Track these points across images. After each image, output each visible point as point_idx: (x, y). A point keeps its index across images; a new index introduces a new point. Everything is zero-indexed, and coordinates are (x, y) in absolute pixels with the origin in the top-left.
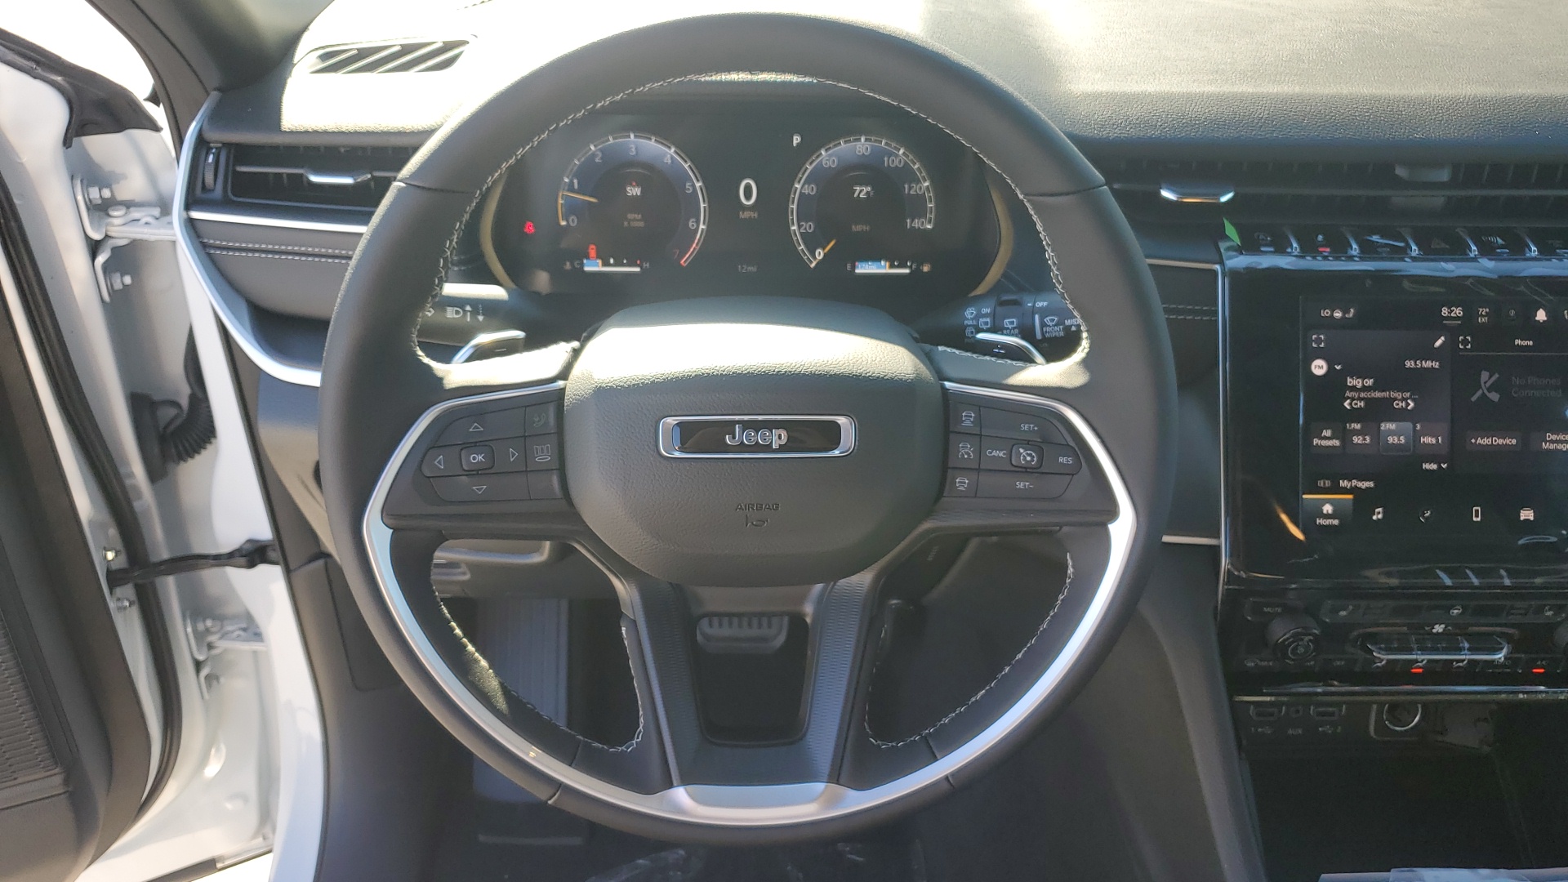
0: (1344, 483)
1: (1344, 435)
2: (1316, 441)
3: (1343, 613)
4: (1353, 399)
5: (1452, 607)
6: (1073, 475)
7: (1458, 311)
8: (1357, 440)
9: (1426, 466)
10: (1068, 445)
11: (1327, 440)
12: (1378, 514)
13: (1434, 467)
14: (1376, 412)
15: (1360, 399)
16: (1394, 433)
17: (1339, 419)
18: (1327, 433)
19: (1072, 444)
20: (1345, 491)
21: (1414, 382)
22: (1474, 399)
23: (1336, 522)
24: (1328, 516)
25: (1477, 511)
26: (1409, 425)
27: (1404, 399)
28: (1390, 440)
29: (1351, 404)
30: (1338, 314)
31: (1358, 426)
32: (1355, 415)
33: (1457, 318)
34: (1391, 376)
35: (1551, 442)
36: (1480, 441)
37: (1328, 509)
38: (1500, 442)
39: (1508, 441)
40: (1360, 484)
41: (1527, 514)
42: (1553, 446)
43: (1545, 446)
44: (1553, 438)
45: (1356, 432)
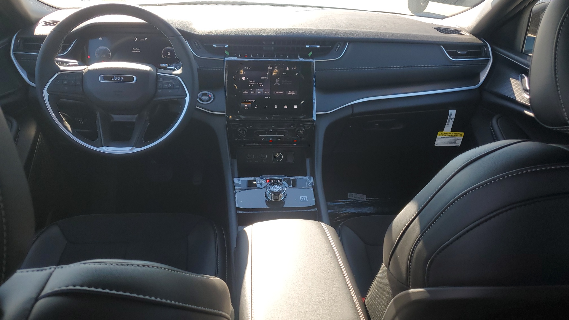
0: (249, 101)
1: (249, 92)
2: (244, 93)
3: (251, 127)
4: (251, 84)
5: (273, 125)
6: (179, 89)
9: (266, 97)
11: (246, 92)
12: (256, 107)
13: (267, 98)
14: (255, 87)
15: (252, 84)
16: (259, 91)
17: (248, 89)
18: (246, 91)
20: (250, 102)
21: (263, 81)
22: (275, 85)
23: (248, 108)
24: (246, 107)
25: (276, 106)
26: (262, 89)
27: (261, 85)
29: (250, 85)
30: (247, 68)
32: (251, 88)
33: (271, 69)
34: (258, 80)
35: (290, 93)
36: (276, 93)
37: (246, 105)
38: (280, 93)
39: (282, 93)
40: (252, 101)
41: (286, 107)
42: (290, 94)
43: (289, 94)
44: (291, 92)
45: (252, 91)
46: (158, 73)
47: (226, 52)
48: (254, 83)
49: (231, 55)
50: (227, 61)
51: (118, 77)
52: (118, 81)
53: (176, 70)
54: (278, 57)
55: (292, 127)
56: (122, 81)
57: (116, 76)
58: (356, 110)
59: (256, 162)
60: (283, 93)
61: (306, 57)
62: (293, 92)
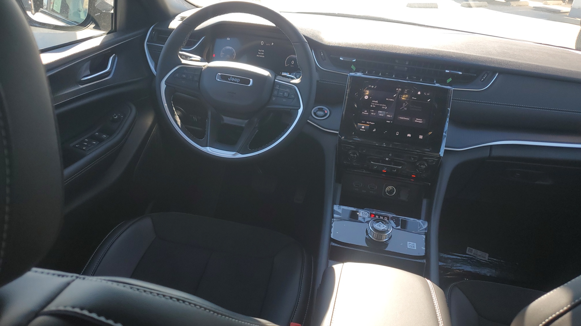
0: (368, 122)
1: (369, 112)
2: (363, 113)
3: (364, 151)
4: (373, 105)
5: (389, 153)
6: (293, 99)
7: (400, 89)
8: (372, 113)
9: (387, 121)
11: (365, 113)
12: (374, 130)
13: (389, 122)
14: (378, 108)
15: (375, 105)
16: (381, 113)
17: (369, 109)
18: (366, 111)
20: (368, 124)
21: (388, 104)
22: (401, 109)
23: (364, 130)
24: (363, 129)
25: (398, 133)
26: (385, 112)
27: (384, 106)
28: (380, 115)
29: (372, 106)
30: (372, 86)
31: (373, 111)
32: (373, 108)
33: (400, 91)
34: (382, 101)
35: (417, 120)
36: (401, 118)
37: (363, 127)
38: (405, 119)
39: (407, 119)
40: (371, 123)
41: (409, 135)
42: (418, 121)
43: (415, 121)
44: (418, 119)
45: (373, 112)
46: (276, 80)
47: (353, 67)
48: (378, 103)
49: (357, 71)
50: (352, 76)
51: (235, 78)
52: (234, 81)
53: (295, 79)
54: (410, 79)
55: (413, 159)
56: (238, 83)
57: (233, 77)
58: (495, 153)
59: (363, 191)
60: (409, 119)
61: (444, 82)
62: (421, 120)
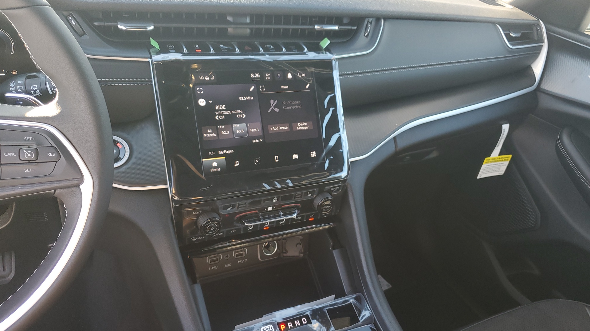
0: (220, 152)
1: (218, 131)
2: (205, 135)
3: (229, 209)
4: (219, 115)
5: (273, 198)
6: (56, 161)
7: (258, 75)
8: (223, 133)
9: (254, 141)
10: (52, 146)
11: (210, 134)
12: (237, 164)
13: (258, 141)
14: (230, 120)
15: (222, 115)
16: (239, 128)
17: (214, 124)
18: (210, 131)
19: (54, 145)
20: (221, 155)
21: (244, 106)
22: (269, 112)
23: (219, 169)
24: (215, 167)
25: (277, 157)
26: (245, 124)
27: (240, 114)
28: (238, 132)
29: (218, 118)
30: (207, 78)
31: (223, 127)
32: (221, 122)
33: (257, 78)
34: (233, 104)
35: (301, 126)
36: (274, 129)
37: (215, 164)
38: (282, 128)
39: (284, 128)
40: (227, 152)
41: (295, 156)
42: (301, 128)
43: (299, 128)
44: (301, 124)
45: (223, 130)
47: (153, 42)
48: (226, 110)
49: (164, 49)
50: (159, 65)
53: (40, 105)
55: (310, 195)
59: (226, 266)
60: (287, 128)
61: (316, 48)
62: (306, 124)
